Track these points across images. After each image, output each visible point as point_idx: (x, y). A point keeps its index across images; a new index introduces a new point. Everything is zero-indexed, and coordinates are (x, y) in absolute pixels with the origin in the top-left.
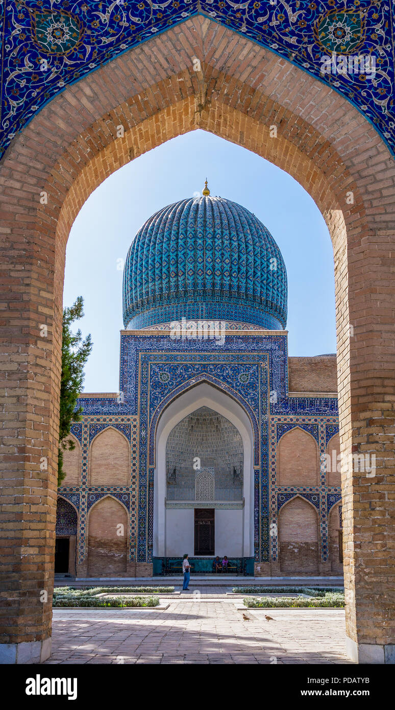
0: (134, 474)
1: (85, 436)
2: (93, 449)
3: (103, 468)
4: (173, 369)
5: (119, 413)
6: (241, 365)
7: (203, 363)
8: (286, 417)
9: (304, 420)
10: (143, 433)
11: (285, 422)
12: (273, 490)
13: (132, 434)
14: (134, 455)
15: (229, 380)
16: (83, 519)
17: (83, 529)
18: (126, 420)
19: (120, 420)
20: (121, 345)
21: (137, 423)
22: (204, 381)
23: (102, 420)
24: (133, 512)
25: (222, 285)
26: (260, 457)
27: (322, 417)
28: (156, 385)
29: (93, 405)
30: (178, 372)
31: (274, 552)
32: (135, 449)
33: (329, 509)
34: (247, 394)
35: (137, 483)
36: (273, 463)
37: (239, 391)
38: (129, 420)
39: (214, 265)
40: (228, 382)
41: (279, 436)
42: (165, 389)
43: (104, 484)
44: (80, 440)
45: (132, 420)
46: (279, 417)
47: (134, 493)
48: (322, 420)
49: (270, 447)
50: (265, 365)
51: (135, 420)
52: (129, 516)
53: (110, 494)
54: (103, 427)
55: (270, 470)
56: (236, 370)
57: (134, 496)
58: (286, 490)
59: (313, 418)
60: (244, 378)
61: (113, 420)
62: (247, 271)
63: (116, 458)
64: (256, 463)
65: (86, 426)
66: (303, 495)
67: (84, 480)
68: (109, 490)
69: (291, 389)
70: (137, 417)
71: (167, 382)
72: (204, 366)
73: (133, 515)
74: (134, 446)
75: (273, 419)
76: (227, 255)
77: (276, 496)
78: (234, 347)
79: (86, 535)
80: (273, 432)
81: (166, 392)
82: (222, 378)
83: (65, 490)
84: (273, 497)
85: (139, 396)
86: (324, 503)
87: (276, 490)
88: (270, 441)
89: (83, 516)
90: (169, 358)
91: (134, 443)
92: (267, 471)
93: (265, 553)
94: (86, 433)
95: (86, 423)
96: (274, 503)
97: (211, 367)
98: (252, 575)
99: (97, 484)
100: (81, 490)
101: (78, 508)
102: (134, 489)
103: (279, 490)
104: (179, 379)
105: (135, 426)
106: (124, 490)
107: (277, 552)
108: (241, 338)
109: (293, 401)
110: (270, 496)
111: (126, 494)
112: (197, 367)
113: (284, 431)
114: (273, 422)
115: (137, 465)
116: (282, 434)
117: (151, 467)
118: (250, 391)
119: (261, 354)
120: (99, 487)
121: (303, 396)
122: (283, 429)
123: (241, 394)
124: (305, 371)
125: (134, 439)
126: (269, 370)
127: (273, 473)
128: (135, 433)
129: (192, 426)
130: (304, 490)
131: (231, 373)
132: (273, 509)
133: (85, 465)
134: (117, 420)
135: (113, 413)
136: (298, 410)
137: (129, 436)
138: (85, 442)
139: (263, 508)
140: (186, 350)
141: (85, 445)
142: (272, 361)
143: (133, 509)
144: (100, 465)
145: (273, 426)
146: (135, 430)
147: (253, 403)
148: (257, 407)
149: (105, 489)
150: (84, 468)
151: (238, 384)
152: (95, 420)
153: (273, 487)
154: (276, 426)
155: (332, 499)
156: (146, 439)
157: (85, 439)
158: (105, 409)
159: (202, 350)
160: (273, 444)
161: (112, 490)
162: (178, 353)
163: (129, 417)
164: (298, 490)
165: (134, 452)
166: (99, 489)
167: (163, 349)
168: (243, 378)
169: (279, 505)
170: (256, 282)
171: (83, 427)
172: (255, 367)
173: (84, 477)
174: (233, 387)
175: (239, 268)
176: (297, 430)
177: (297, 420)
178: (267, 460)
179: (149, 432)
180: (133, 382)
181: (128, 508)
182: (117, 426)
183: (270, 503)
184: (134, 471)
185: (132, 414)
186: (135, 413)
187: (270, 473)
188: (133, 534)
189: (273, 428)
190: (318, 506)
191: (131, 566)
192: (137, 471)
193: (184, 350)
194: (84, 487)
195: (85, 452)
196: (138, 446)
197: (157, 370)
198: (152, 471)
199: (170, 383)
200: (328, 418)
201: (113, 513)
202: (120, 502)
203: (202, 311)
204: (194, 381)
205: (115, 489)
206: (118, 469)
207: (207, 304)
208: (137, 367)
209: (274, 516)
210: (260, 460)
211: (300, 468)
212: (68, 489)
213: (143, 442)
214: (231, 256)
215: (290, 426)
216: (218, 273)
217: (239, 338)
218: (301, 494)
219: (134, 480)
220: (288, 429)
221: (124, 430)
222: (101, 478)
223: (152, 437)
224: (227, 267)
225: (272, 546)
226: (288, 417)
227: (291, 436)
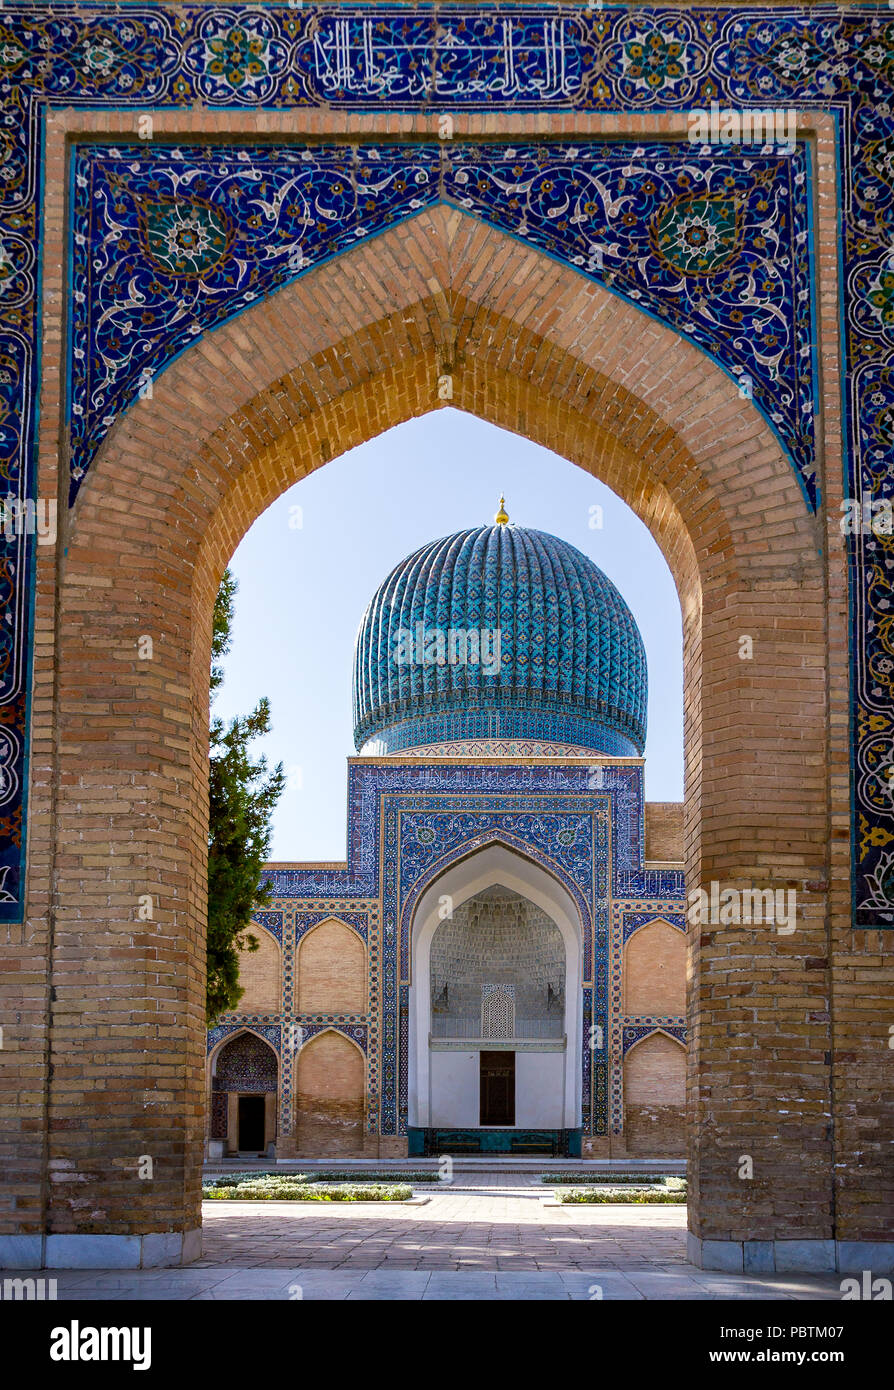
0: (374, 994)
1: (289, 932)
2: (303, 954)
3: (320, 985)
4: (442, 822)
5: (346, 895)
6: (562, 815)
7: (493, 811)
8: (640, 902)
9: (671, 908)
10: (389, 928)
11: (638, 910)
12: (616, 1021)
13: (369, 929)
14: (374, 964)
15: (540, 840)
16: (287, 1066)
17: (287, 1082)
18: (358, 906)
19: (348, 906)
20: (349, 781)
21: (379, 911)
22: (496, 843)
23: (316, 906)
24: (373, 1056)
25: (529, 680)
26: (593, 968)
28: (411, 849)
29: (300, 881)
30: (450, 827)
31: (616, 1121)
32: (375, 954)
34: (573, 864)
35: (380, 1009)
36: (616, 978)
37: (558, 858)
38: (364, 906)
39: (515, 646)
40: (538, 843)
41: (627, 934)
42: (427, 855)
43: (323, 1009)
44: (280, 939)
45: (369, 906)
46: (627, 902)
47: (374, 1025)
49: (612, 952)
50: (604, 815)
51: (375, 906)
52: (366, 1061)
53: (335, 1026)
54: (319, 917)
55: (611, 989)
56: (552, 824)
57: (374, 1030)
58: (637, 1021)
60: (567, 838)
61: (337, 906)
62: (575, 656)
63: (343, 969)
64: (587, 978)
65: (289, 916)
66: (668, 1030)
67: (288, 1004)
68: (330, 1019)
69: (649, 856)
70: (378, 902)
71: (430, 843)
72: (496, 816)
73: (374, 1061)
74: (374, 948)
75: (616, 906)
76: (539, 628)
77: (621, 1031)
78: (550, 785)
79: (294, 1091)
80: (617, 926)
81: (429, 860)
82: (527, 837)
83: (255, 1019)
84: (616, 1032)
85: (381, 867)
87: (621, 1021)
88: (611, 942)
89: (287, 1061)
90: (432, 804)
91: (374, 943)
92: (605, 990)
93: (601, 1122)
94: (289, 927)
95: (289, 912)
96: (616, 1042)
97: (509, 819)
98: (578, 1156)
99: (310, 1010)
100: (282, 1020)
101: (279, 1048)
102: (374, 1019)
103: (627, 1021)
104: (451, 839)
105: (374, 917)
106: (358, 1019)
107: (621, 1121)
108: (562, 771)
109: (653, 876)
110: (610, 1032)
111: (360, 1026)
112: (484, 818)
113: (636, 925)
114: (616, 911)
115: (380, 979)
116: (632, 930)
117: (404, 983)
118: (578, 859)
119: (597, 796)
120: (314, 1014)
121: (670, 868)
122: (633, 923)
123: (561, 863)
124: (675, 826)
125: (374, 938)
126: (611, 825)
127: (616, 994)
128: (374, 927)
129: (476, 918)
130: (670, 1021)
131: (543, 828)
132: (616, 1052)
133: (288, 979)
134: (343, 906)
135: (337, 895)
136: (662, 891)
137: (364, 933)
138: (289, 942)
140: (465, 789)
141: (289, 947)
142: (616, 809)
143: (374, 1051)
144: (315, 981)
145: (617, 916)
146: (374, 922)
147: (582, 878)
148: (588, 885)
149: (325, 1019)
150: (288, 984)
151: (556, 847)
152: (305, 907)
153: (616, 1016)
154: (621, 917)
156: (394, 937)
157: (289, 937)
158: (322, 889)
159: (492, 790)
160: (616, 946)
161: (336, 1019)
162: (450, 795)
163: (365, 901)
164: (660, 1021)
165: (374, 959)
166: (315, 1019)
167: (423, 789)
168: (563, 837)
169: (626, 1046)
170: (591, 675)
171: (284, 917)
172: (585, 820)
173: (288, 999)
174: (547, 852)
175: (560, 650)
176: (658, 924)
177: (660, 907)
178: (606, 972)
179: (399, 926)
180: (371, 843)
181: (365, 1049)
182: (344, 917)
183: (610, 1043)
184: (374, 989)
185: (370, 896)
186: (374, 894)
187: (610, 994)
188: (373, 1091)
189: (617, 921)
191: (371, 1141)
192: (380, 990)
193: (459, 791)
194: (288, 1014)
195: (288, 958)
196: (380, 949)
197: (413, 824)
198: (405, 991)
199: (437, 846)
201: (338, 1058)
202: (350, 1039)
203: (494, 724)
204: (478, 842)
205: (342, 1019)
206: (347, 987)
207: (502, 713)
208: (377, 819)
209: (617, 1062)
210: (593, 973)
211: (663, 986)
212: (260, 1019)
213: (388, 943)
214: (546, 629)
215: (647, 918)
216: (522, 659)
217: (558, 770)
218: (664, 1028)
219: (374, 1004)
220: (643, 923)
221: (357, 922)
222: (317, 1000)
223: (404, 934)
224: (538, 649)
225: (612, 1111)
226: (644, 903)
227: (648, 934)
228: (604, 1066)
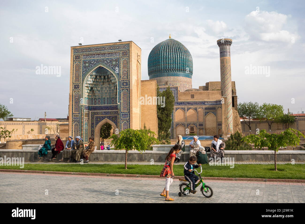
8: (177, 106)
9: (182, 107)
27: (186, 106)
33: (187, 127)
41: (176, 111)
48: (186, 107)
55: (174, 118)
58: (177, 123)
59: (184, 106)
69: (179, 100)
84: (175, 124)
86: (186, 126)
93: (173, 137)
109: (179, 102)
110: (174, 124)
113: (177, 109)
121: (182, 101)
124: (182, 95)
136: (180, 105)
139: (172, 127)
155: (188, 125)
178: (173, 116)
183: (174, 126)
190: (185, 126)
200: (188, 106)
203: (166, 74)
215: (179, 108)
218: (181, 124)
225: (174, 136)
226: (178, 106)
227: (178, 110)
228: (173, 129)
